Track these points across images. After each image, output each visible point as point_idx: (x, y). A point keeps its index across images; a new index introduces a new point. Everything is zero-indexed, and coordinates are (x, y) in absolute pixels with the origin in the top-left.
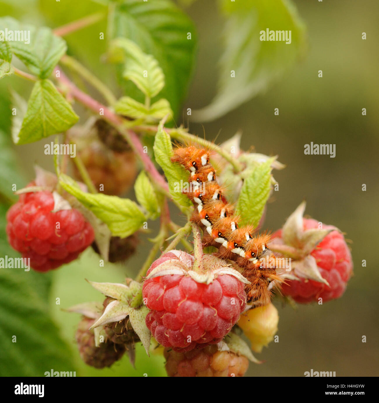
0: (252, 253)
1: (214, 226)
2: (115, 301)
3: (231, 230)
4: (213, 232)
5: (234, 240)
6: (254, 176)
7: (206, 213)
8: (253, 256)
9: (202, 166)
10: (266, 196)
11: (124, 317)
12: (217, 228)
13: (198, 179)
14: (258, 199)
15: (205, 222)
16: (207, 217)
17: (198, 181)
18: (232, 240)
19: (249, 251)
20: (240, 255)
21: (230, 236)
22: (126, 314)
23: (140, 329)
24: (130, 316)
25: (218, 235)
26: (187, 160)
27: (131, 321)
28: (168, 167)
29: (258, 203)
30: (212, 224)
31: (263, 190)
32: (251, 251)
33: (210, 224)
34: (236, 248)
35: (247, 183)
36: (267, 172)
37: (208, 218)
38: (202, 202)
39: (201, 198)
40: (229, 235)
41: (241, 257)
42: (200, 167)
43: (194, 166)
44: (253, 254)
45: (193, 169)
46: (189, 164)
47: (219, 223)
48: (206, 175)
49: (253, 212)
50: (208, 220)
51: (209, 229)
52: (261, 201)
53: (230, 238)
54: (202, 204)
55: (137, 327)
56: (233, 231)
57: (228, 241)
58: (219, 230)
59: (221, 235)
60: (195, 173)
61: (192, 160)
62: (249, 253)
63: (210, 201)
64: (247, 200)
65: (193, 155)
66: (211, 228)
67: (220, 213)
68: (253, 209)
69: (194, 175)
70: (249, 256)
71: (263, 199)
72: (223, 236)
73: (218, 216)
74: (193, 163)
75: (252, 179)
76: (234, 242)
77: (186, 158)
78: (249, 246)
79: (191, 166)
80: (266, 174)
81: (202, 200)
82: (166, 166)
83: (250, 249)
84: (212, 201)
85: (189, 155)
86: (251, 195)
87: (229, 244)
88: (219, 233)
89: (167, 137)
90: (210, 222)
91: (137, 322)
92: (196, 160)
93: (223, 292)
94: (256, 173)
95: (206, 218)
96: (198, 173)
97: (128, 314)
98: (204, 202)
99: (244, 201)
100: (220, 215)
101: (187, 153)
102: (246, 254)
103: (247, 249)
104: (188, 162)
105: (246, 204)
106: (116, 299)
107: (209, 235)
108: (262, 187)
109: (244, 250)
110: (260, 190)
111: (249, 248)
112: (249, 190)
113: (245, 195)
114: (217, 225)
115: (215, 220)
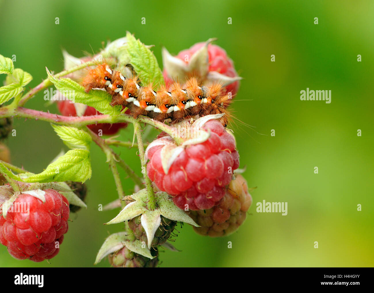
0: (198, 97)
1: (158, 105)
2: (142, 216)
3: (170, 96)
4: (161, 109)
5: (180, 101)
6: (133, 56)
7: (145, 102)
8: (201, 99)
9: (112, 75)
10: (154, 60)
11: (160, 219)
12: (161, 104)
13: (118, 86)
14: (152, 67)
15: (149, 108)
16: (148, 103)
17: (119, 87)
18: (178, 102)
19: (196, 98)
20: (192, 106)
21: (174, 101)
22: (159, 216)
23: (178, 216)
24: (162, 215)
25: (166, 107)
26: (99, 81)
27: (166, 217)
28: (88, 98)
29: (154, 69)
30: (155, 105)
31: (148, 58)
32: (197, 97)
33: (154, 106)
34: (186, 105)
35: (134, 64)
36: (139, 45)
37: (150, 103)
38: (135, 98)
39: (131, 95)
40: (172, 101)
41: (194, 106)
42: (111, 77)
43: (108, 80)
44: (200, 97)
45: (108, 82)
46: (102, 81)
47: (159, 100)
48: (120, 78)
49: (156, 78)
50: (150, 105)
51: (157, 110)
52: (154, 66)
53: (175, 101)
54: (135, 99)
55: (174, 217)
56: (171, 96)
57: (177, 105)
58: (164, 104)
59: (169, 106)
60: (112, 84)
61: (103, 77)
62: (197, 99)
63: (139, 92)
64: (146, 74)
65: (99, 74)
66: (157, 108)
67: (152, 93)
68: (155, 76)
69: (113, 86)
70: (199, 100)
71: (155, 63)
72: (170, 105)
73: (153, 96)
74: (105, 79)
75: (134, 59)
76: (181, 102)
77: (97, 80)
78: (191, 95)
79: (106, 81)
80: (139, 47)
81: (133, 96)
82: (86, 99)
83: (195, 96)
84: (139, 91)
85: (97, 76)
86: (145, 68)
87: (179, 106)
88: (166, 105)
89: (67, 80)
90: (153, 105)
91: (171, 214)
92: (105, 75)
93: (218, 135)
94: (132, 52)
95: (148, 105)
96: (113, 82)
97: (160, 215)
98: (136, 97)
99: (146, 76)
100: (154, 95)
101: (94, 76)
102: (196, 101)
103: (193, 98)
104: (101, 81)
105: (148, 77)
106: (141, 215)
107: (160, 113)
108: (147, 57)
109: (191, 101)
110: (148, 60)
111: (193, 96)
112: (141, 66)
113: (142, 72)
114: (159, 102)
115: (154, 101)
